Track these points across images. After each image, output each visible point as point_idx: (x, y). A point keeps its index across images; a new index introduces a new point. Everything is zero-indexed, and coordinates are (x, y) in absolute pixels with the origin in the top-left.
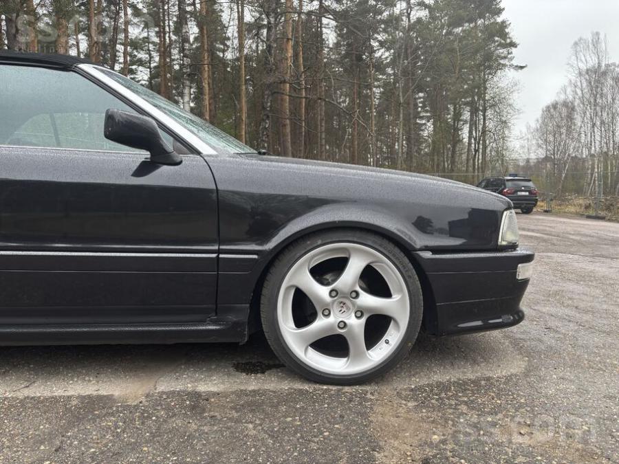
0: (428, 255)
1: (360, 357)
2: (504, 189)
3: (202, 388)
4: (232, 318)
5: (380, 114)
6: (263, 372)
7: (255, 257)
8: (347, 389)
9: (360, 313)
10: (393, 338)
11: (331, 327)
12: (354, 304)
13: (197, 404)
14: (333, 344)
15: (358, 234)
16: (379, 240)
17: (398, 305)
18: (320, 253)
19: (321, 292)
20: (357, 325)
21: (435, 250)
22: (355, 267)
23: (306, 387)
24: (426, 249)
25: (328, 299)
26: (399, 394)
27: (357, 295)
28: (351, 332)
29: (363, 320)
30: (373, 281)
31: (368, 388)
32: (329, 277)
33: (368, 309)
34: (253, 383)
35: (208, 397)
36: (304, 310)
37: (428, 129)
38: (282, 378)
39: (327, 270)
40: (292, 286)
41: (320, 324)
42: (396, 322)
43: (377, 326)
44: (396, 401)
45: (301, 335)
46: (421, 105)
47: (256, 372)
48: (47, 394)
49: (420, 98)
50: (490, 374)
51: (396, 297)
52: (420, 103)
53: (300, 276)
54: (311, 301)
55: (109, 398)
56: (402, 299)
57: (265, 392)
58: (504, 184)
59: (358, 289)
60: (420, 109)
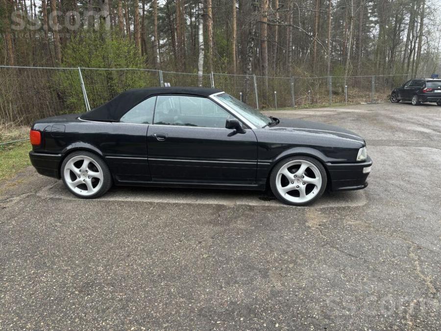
0: (330, 164)
1: (303, 197)
2: (424, 88)
3: (251, 204)
4: (261, 183)
5: (336, 20)
6: (269, 201)
7: (269, 164)
8: (299, 207)
9: (304, 183)
10: (315, 192)
11: (294, 188)
12: (302, 180)
13: (251, 208)
14: (295, 193)
15: (305, 157)
16: (312, 159)
17: (318, 181)
18: (291, 163)
19: (290, 176)
20: (303, 187)
21: (332, 162)
22: (303, 168)
23: (285, 206)
24: (329, 162)
25: (293, 178)
26: (316, 210)
27: (304, 177)
28: (301, 189)
29: (305, 185)
30: (309, 173)
31: (306, 207)
32: (294, 170)
33: (307, 182)
34: (267, 204)
35: (254, 207)
36: (285, 181)
37: (375, 31)
38: (276, 203)
39: (293, 169)
40: (281, 174)
41: (290, 186)
42: (317, 186)
43: (310, 188)
44: (315, 211)
45: (284, 190)
46: (370, 11)
47: (267, 201)
48: (207, 203)
49: (370, 6)
50: (350, 205)
51: (317, 178)
52: (370, 9)
53: (284, 170)
54: (287, 178)
55: (223, 205)
56: (319, 179)
57: (271, 206)
58: (425, 84)
59: (304, 175)
60: (369, 15)
